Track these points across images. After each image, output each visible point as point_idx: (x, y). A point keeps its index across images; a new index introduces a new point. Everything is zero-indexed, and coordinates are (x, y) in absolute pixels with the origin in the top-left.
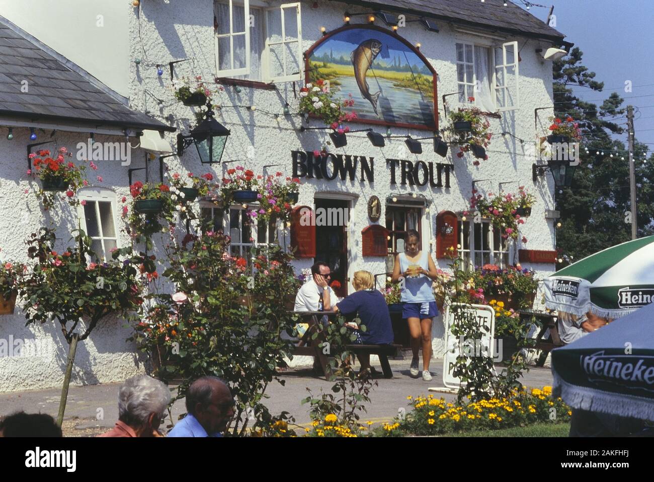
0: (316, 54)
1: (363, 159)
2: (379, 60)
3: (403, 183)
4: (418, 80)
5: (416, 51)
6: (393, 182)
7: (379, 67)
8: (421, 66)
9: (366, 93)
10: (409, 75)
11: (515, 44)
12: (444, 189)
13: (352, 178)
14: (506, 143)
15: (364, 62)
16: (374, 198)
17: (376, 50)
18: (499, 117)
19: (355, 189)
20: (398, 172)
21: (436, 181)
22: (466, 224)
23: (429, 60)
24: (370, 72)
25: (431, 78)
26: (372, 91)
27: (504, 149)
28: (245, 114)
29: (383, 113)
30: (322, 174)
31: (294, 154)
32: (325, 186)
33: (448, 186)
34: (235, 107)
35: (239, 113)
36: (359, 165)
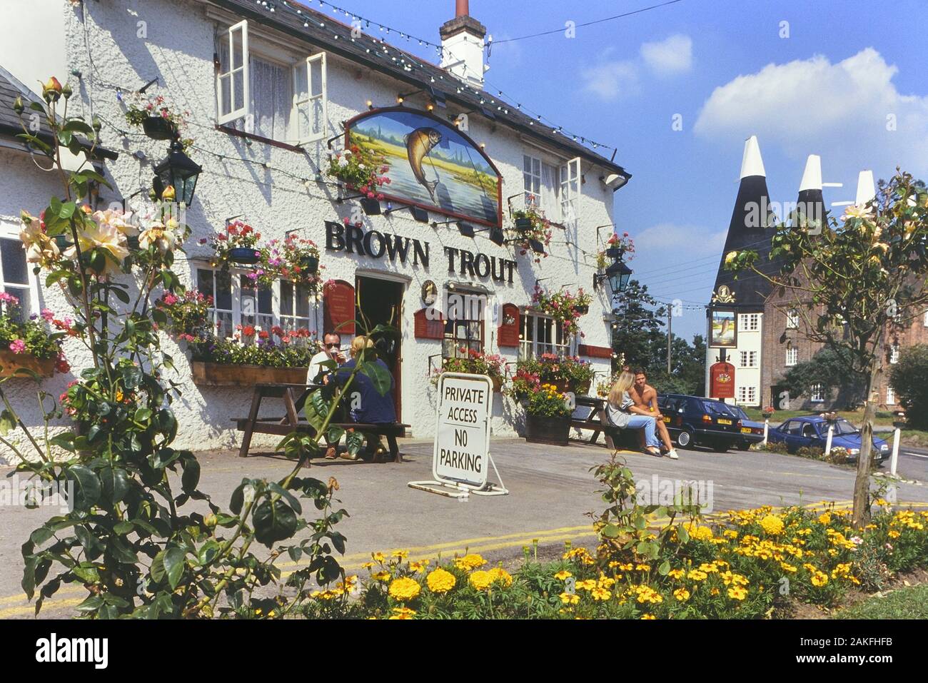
0: (360, 126)
1: (417, 243)
2: (438, 150)
3: (463, 272)
4: (481, 178)
5: (480, 150)
6: (451, 269)
7: (437, 156)
8: (485, 166)
9: (422, 179)
10: (472, 171)
11: (578, 160)
12: (506, 283)
13: (403, 259)
14: (570, 251)
15: (420, 148)
16: (428, 283)
17: (435, 139)
18: (564, 228)
19: (407, 270)
20: (457, 261)
21: (498, 275)
22: (530, 318)
23: (494, 162)
24: (426, 159)
25: (496, 180)
26: (430, 177)
27: (569, 257)
28: (260, 173)
29: (440, 201)
30: (365, 250)
31: (329, 225)
32: (368, 263)
33: (511, 281)
34: (245, 161)
35: (251, 170)
36: (412, 248)
